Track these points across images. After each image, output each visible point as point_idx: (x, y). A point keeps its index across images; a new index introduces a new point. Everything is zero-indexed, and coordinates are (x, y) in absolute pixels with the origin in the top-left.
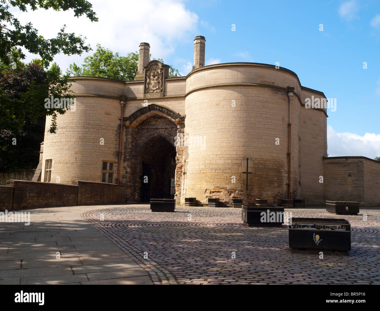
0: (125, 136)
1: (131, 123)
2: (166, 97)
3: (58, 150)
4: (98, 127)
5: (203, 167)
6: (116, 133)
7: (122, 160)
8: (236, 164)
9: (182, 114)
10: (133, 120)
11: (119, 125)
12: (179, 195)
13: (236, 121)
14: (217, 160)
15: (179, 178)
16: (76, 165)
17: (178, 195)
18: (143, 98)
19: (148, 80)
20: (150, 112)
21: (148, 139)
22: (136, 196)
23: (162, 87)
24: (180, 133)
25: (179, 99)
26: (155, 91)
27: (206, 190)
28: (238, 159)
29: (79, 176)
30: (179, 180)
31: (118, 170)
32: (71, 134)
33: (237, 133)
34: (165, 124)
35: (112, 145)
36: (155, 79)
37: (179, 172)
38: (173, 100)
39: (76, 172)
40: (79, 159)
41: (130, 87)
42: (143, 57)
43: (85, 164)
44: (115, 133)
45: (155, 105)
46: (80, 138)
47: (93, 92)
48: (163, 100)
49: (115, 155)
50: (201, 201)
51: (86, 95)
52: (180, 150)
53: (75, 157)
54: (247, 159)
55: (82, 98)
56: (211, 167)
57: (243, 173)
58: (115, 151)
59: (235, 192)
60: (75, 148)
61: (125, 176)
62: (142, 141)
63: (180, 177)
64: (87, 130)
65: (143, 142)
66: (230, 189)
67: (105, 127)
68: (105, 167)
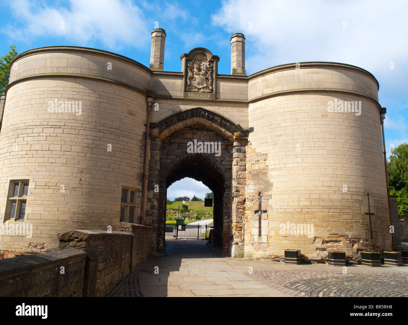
0: (150, 151)
1: (160, 132)
2: (219, 100)
3: (44, 164)
4: (117, 131)
5: (308, 203)
6: (141, 145)
8: (357, 201)
9: (244, 126)
10: (164, 127)
11: (144, 133)
12: (242, 244)
13: (351, 141)
14: (330, 195)
15: (241, 217)
16: (81, 192)
17: (240, 244)
18: (183, 98)
19: (190, 74)
20: (191, 119)
21: (180, 158)
22: (161, 243)
23: (212, 86)
24: (240, 152)
25: (239, 105)
26: (202, 90)
27: (315, 238)
28: (359, 194)
29: (85, 212)
30: (241, 221)
31: (142, 203)
32: (72, 138)
33: (354, 157)
34: (209, 138)
35: (136, 163)
36: (201, 73)
37: (241, 209)
38: (229, 106)
39: (80, 205)
40: (85, 183)
41: (160, 79)
42: (160, 47)
43: (96, 190)
44: (139, 144)
45: (202, 109)
46: (88, 147)
47: (111, 76)
48: (214, 104)
49: (139, 179)
50: (306, 255)
51: (101, 78)
52: (241, 176)
53: (79, 179)
54: (368, 194)
55: (94, 83)
56: (322, 203)
57: (366, 214)
58: (139, 173)
59: (359, 241)
60: (79, 162)
61: (150, 212)
62: (170, 161)
63: (243, 216)
64: (101, 135)
65: (172, 162)
66: (352, 237)
67: (127, 134)
68: (124, 200)
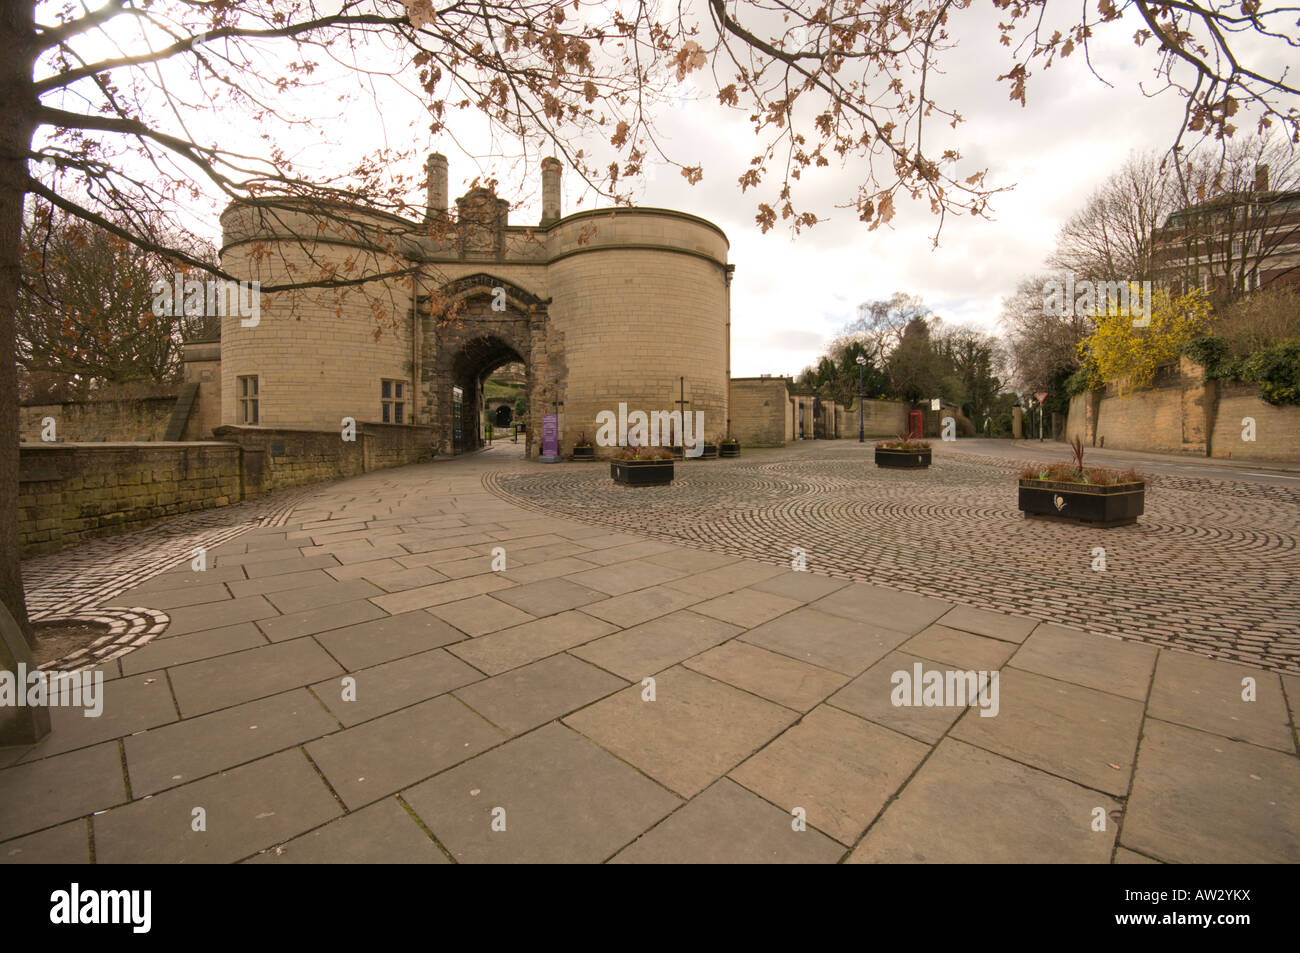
0: (421, 333)
2: (509, 262)
7: (420, 380)
9: (545, 298)
11: (410, 310)
16: (324, 388)
20: (474, 289)
23: (499, 242)
24: (539, 330)
25: (535, 267)
26: (485, 249)
28: (667, 378)
30: (540, 416)
31: (414, 398)
35: (398, 349)
38: (521, 269)
40: (329, 376)
44: (404, 325)
45: (486, 275)
48: (502, 267)
49: (406, 368)
53: (320, 372)
54: (682, 379)
57: (677, 402)
58: (406, 362)
60: (317, 352)
61: (427, 409)
62: (453, 344)
63: (542, 410)
68: (386, 392)
